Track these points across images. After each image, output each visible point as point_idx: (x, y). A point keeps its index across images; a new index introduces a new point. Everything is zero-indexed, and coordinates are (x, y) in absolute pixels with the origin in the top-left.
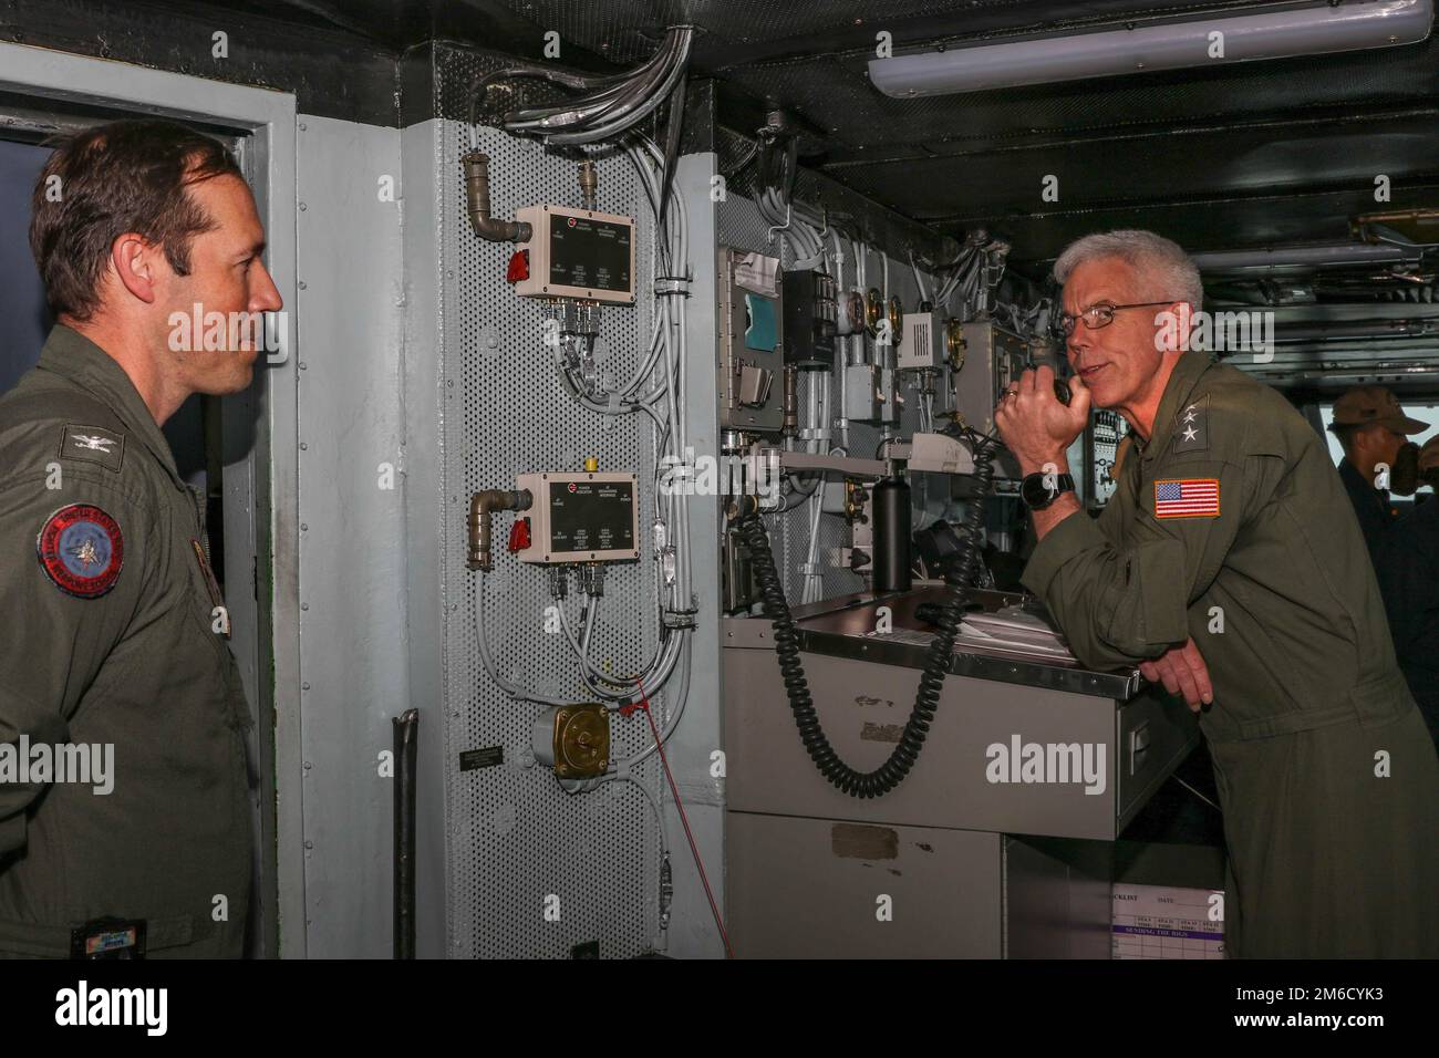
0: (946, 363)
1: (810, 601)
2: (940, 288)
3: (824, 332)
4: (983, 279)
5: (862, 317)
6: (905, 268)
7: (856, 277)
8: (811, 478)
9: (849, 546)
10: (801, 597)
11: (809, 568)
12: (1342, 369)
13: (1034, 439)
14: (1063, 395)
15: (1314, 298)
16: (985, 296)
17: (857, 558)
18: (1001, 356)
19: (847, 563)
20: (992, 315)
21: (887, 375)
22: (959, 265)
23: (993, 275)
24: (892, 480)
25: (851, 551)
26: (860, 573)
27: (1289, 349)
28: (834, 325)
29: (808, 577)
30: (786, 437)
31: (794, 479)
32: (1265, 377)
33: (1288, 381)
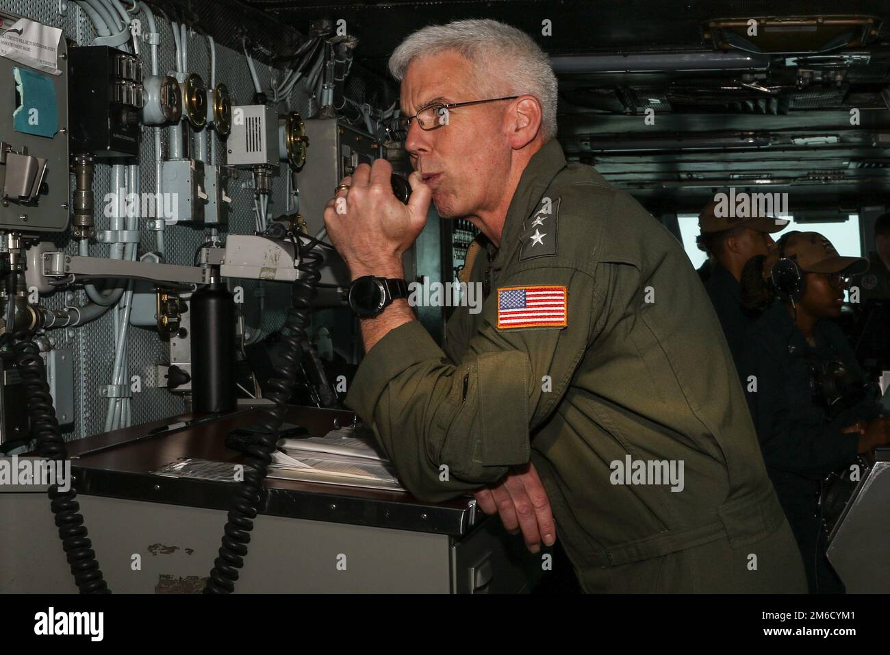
0: (285, 161)
1: (115, 428)
2: (280, 81)
3: (124, 118)
4: (328, 72)
5: (179, 105)
6: (239, 57)
7: (175, 61)
8: (114, 288)
9: (167, 364)
10: (104, 423)
11: (113, 390)
12: (697, 180)
13: (366, 239)
14: (401, 191)
15: (668, 106)
16: (331, 91)
17: (175, 376)
18: (348, 156)
19: (163, 382)
20: (341, 113)
21: (211, 173)
22: (302, 56)
23: (339, 70)
24: (212, 288)
25: (167, 368)
26: (180, 393)
27: (649, 159)
28: (138, 111)
29: (112, 401)
30: (78, 239)
31: (90, 288)
32: (626, 186)
33: (647, 191)
